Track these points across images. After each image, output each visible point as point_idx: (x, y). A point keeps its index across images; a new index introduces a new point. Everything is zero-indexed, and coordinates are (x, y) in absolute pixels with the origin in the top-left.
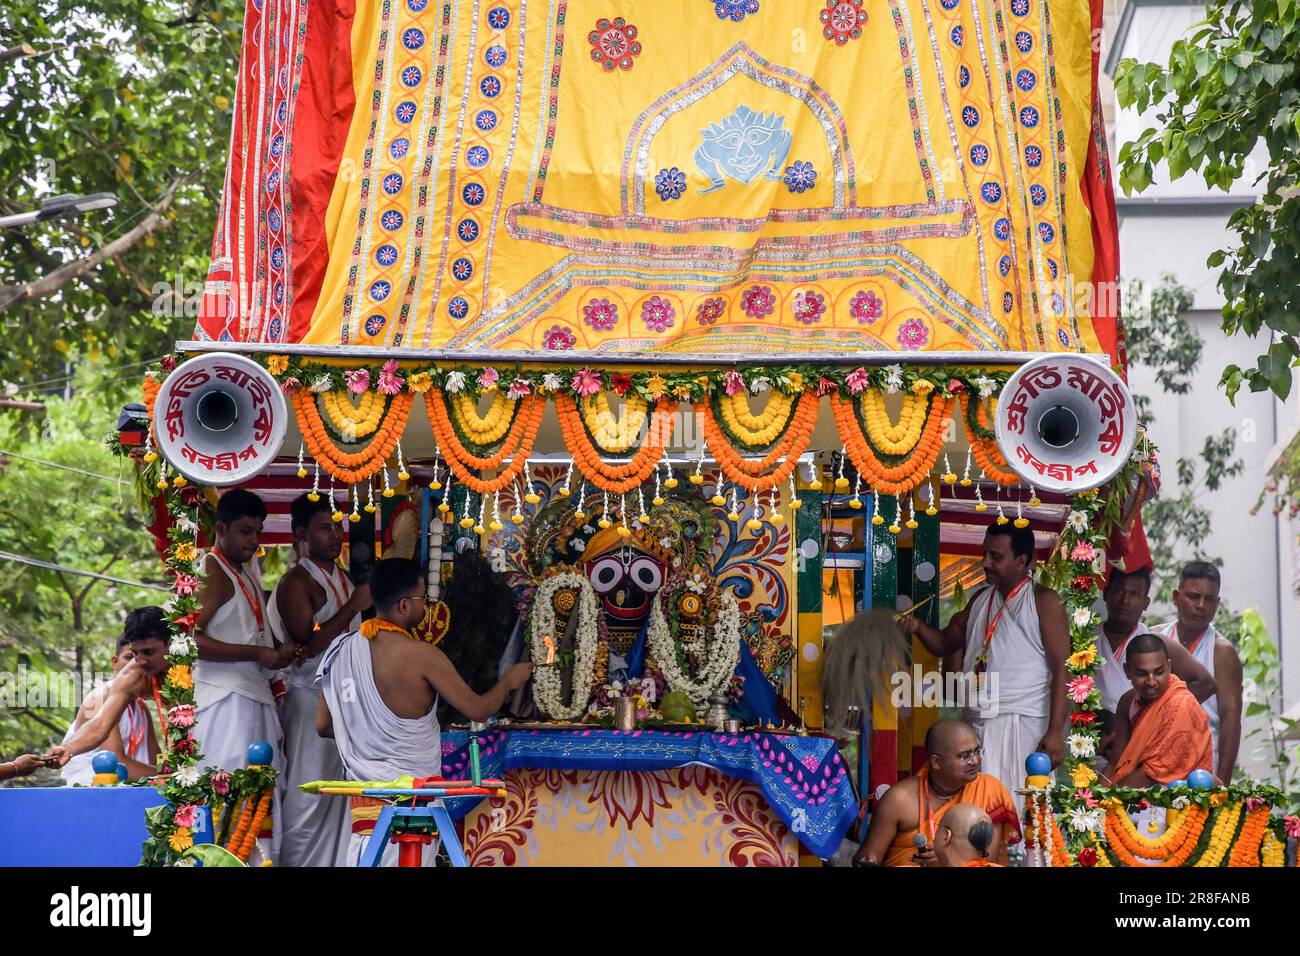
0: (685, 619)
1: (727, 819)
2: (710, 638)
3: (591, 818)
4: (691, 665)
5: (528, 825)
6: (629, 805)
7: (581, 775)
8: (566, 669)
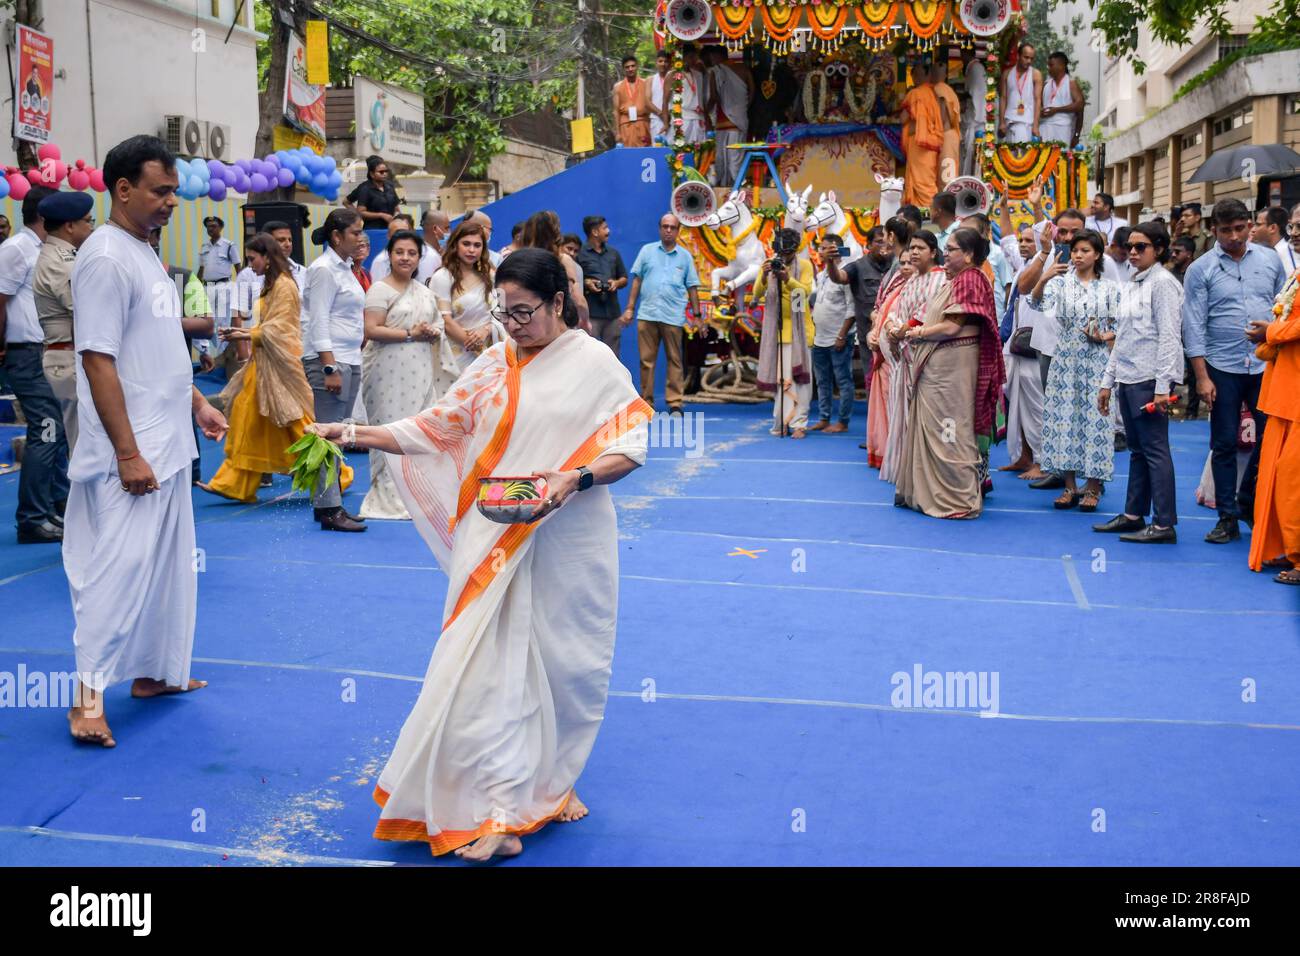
0: (858, 85)
1: (871, 155)
2: (865, 92)
3: (823, 156)
4: (859, 102)
5: (802, 158)
6: (837, 150)
7: (821, 140)
8: (816, 104)
